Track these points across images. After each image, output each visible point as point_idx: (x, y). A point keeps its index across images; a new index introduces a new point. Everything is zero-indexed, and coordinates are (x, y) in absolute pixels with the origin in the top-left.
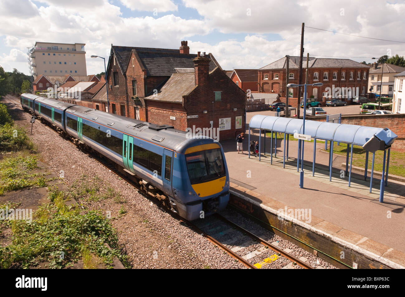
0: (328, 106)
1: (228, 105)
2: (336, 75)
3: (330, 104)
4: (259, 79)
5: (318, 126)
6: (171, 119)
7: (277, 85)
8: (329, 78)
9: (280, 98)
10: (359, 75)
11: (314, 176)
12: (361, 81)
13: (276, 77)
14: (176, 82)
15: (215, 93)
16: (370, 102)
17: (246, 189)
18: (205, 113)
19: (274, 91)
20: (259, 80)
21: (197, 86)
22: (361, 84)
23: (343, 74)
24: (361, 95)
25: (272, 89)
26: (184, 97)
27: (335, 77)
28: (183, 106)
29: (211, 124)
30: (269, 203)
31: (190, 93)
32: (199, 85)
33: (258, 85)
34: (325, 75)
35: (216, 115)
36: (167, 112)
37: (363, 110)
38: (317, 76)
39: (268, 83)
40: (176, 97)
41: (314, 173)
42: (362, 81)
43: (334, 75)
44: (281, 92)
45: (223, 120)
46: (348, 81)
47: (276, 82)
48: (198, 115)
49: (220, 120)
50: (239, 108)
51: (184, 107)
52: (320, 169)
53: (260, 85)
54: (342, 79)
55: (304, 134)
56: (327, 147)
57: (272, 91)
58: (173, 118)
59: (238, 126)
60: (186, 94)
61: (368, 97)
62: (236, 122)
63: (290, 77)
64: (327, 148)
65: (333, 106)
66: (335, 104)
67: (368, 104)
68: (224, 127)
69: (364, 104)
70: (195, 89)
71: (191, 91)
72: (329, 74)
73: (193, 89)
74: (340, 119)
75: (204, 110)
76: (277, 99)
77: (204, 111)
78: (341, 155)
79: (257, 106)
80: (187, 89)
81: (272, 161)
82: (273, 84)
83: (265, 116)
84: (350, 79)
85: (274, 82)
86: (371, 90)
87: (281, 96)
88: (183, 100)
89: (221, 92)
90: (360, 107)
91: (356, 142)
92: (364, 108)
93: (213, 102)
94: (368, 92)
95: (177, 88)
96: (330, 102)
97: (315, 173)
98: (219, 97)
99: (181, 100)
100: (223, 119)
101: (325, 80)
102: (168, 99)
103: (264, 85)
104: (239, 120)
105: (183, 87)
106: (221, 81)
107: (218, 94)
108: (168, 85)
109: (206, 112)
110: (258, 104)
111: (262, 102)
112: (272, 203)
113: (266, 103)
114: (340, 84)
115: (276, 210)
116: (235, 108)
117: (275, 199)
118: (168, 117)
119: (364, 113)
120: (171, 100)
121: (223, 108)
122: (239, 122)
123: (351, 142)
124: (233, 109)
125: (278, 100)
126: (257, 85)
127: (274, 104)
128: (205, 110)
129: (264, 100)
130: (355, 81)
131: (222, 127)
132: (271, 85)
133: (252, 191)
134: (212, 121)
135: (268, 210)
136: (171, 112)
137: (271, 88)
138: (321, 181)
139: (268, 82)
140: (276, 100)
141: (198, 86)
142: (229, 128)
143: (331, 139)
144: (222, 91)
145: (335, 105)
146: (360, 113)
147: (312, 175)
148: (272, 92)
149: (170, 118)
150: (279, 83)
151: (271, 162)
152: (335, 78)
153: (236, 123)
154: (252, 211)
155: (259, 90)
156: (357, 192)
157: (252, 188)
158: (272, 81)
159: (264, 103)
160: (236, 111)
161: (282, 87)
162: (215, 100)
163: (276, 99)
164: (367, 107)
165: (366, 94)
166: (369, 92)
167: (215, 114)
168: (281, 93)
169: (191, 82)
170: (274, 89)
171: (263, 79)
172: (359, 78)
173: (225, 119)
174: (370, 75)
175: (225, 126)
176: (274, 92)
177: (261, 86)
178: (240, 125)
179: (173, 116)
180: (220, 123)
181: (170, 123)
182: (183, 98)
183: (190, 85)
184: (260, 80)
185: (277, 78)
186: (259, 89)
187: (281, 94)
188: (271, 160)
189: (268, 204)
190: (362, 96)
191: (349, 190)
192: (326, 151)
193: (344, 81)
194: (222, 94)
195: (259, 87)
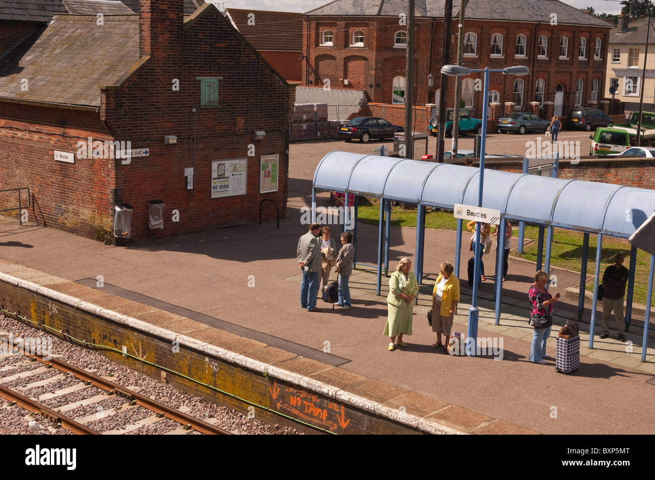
0: (504, 131)
1: (239, 119)
2: (524, 43)
3: (510, 125)
4: (305, 43)
5: (510, 187)
6: (56, 159)
7: (361, 63)
8: (505, 53)
9: (370, 104)
10: (583, 47)
11: (498, 325)
12: (587, 63)
13: (357, 41)
14: (71, 43)
15: (200, 81)
16: (612, 123)
17: (322, 364)
18: (171, 142)
19: (352, 81)
20: (305, 48)
21: (146, 58)
22: (587, 73)
23: (543, 41)
24: (589, 102)
25: (345, 77)
26: (106, 91)
27: (522, 48)
28: (103, 119)
29: (187, 177)
30: (392, 397)
31: (124, 78)
32: (152, 55)
33: (304, 62)
34: (495, 42)
35: (202, 149)
36: (45, 137)
37: (599, 144)
38: (473, 43)
39: (333, 58)
40: (76, 90)
41: (499, 315)
42: (591, 63)
43: (519, 43)
44: (371, 86)
45: (224, 164)
46: (554, 62)
47: (356, 56)
48: (148, 150)
49: (215, 165)
50: (273, 131)
51: (105, 122)
52: (513, 305)
53: (308, 61)
54: (540, 57)
55: (480, 205)
56: (523, 245)
57: (346, 82)
58: (67, 157)
59: (269, 186)
60: (111, 81)
61: (607, 108)
62: (262, 173)
63: (398, 41)
64: (524, 247)
65: (516, 132)
66: (521, 126)
67: (609, 128)
68: (227, 186)
69: (601, 129)
70: (142, 67)
71: (129, 75)
72: (506, 41)
73: (135, 67)
74: (555, 169)
75: (166, 134)
76: (362, 107)
77: (167, 137)
78: (561, 266)
79: (305, 127)
80: (112, 68)
81: (380, 285)
82: (347, 60)
83: (358, 156)
84: (562, 57)
85: (350, 54)
86: (613, 90)
87: (372, 98)
88: (104, 101)
89: (220, 81)
90: (591, 137)
91: (609, 227)
92: (602, 140)
93: (194, 110)
94: (606, 97)
95: (77, 61)
96: (510, 120)
97: (503, 315)
98: (212, 96)
99: (96, 101)
100: (223, 162)
101: (493, 56)
102: (47, 96)
103: (321, 63)
104: (270, 166)
105: (96, 61)
106: (219, 45)
107: (210, 86)
108: (42, 52)
109: (173, 140)
110: (306, 121)
111: (320, 113)
112: (400, 397)
113: (332, 119)
114: (536, 69)
115: (415, 414)
116: (260, 129)
117: (406, 387)
118: (47, 154)
119: (601, 153)
120: (60, 100)
121: (224, 128)
122: (269, 172)
123: (597, 227)
124: (253, 133)
125: (365, 110)
126: (300, 61)
127: (354, 122)
128: (169, 134)
129: (324, 107)
130: (572, 63)
131: (221, 187)
132: (342, 64)
133: (339, 370)
134: (192, 169)
135: (392, 418)
136: (60, 138)
137: (341, 73)
138: (519, 337)
139: (333, 54)
140: (357, 109)
141: (148, 57)
142: (242, 190)
143: (547, 219)
144: (221, 78)
145: (523, 130)
146: (591, 154)
147: (494, 321)
148: (345, 86)
149: (53, 155)
150: (365, 59)
151: (376, 287)
152: (522, 53)
153: (262, 177)
154: (346, 424)
155: (304, 78)
156: (612, 362)
157: (338, 362)
158: (345, 53)
159: (325, 119)
160: (261, 138)
161: (373, 72)
162: (202, 103)
163: (359, 107)
164: (608, 136)
165: (602, 102)
166: (607, 95)
167: (201, 146)
168: (373, 90)
169: (123, 45)
170: (350, 75)
171: (317, 45)
172: (582, 55)
173: (228, 164)
174: (610, 48)
175: (231, 182)
176: (350, 86)
177: (313, 64)
178: (273, 180)
179: (63, 149)
180: (214, 175)
181: (53, 171)
182: (104, 96)
183: (121, 53)
184: (308, 46)
185: (361, 44)
186: (304, 73)
187: (371, 92)
188: (377, 282)
189: (391, 401)
190: (591, 105)
191: (591, 356)
192: (520, 256)
193: (546, 60)
194: (222, 86)
195: (304, 67)
